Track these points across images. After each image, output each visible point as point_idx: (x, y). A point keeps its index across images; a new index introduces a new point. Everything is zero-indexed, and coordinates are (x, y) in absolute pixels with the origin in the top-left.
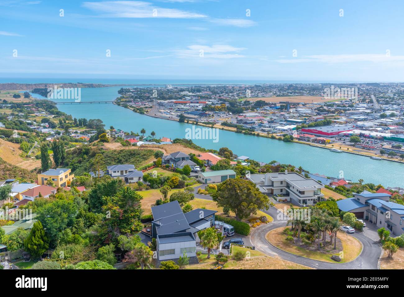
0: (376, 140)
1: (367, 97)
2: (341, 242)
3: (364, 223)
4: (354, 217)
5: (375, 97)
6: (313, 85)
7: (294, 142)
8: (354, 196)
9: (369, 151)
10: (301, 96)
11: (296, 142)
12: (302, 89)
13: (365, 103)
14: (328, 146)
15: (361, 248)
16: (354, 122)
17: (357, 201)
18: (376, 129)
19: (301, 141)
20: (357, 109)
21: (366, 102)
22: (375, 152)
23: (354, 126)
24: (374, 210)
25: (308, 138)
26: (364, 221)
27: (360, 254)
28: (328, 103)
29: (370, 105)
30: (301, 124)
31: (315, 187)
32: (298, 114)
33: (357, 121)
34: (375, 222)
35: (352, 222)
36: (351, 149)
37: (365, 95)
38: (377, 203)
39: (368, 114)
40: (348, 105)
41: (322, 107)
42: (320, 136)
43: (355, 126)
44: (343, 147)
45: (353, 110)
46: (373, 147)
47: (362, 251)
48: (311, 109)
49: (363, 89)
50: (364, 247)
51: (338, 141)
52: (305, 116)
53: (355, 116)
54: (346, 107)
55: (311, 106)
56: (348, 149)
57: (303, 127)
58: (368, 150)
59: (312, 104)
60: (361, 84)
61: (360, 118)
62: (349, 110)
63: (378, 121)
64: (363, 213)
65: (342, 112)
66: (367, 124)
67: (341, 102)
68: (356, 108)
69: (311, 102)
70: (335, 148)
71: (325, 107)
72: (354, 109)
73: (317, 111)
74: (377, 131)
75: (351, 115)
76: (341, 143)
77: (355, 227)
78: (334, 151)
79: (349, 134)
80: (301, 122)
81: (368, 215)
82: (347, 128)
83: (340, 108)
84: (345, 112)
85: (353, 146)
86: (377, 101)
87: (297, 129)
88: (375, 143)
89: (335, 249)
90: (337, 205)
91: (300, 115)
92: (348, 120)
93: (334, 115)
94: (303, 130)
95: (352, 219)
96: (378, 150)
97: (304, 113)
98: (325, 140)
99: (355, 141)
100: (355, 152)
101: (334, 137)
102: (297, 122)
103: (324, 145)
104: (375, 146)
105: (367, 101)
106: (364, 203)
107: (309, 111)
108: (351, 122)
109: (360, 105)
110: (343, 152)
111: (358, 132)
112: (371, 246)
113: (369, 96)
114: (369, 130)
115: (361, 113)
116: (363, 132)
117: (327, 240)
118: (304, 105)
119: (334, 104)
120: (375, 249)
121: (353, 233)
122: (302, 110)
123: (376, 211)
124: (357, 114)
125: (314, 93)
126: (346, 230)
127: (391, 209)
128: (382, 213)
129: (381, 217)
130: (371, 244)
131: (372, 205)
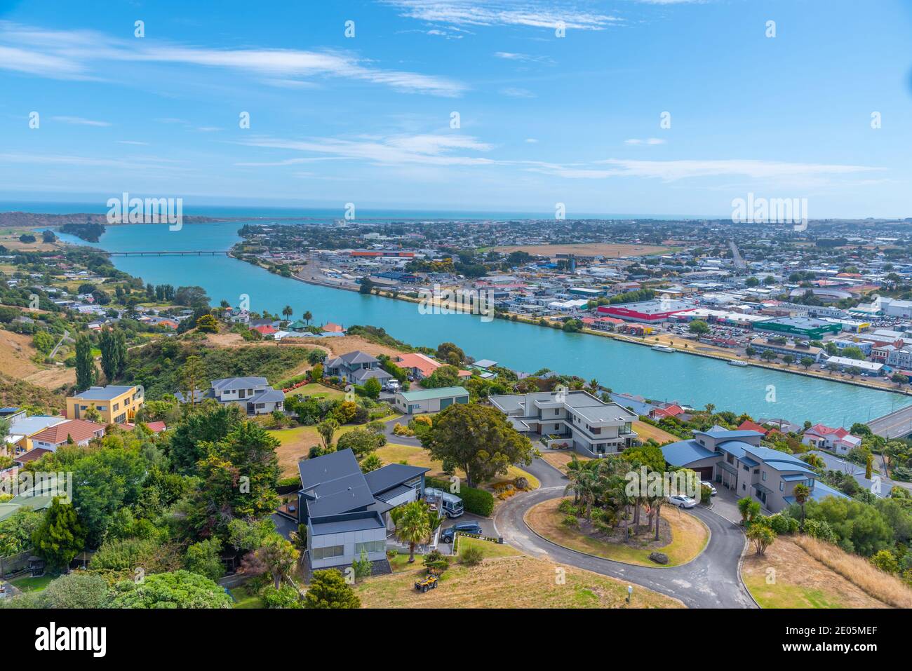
0: (738, 329)
1: (721, 246)
2: (668, 526)
3: (714, 489)
5: (738, 246)
6: (619, 221)
7: (584, 333)
8: (694, 436)
9: (726, 350)
10: (598, 245)
11: (587, 333)
12: (600, 229)
13: (718, 257)
14: (648, 340)
15: (707, 538)
16: (697, 294)
17: (700, 446)
18: (739, 307)
19: (597, 331)
20: (703, 268)
21: (720, 256)
22: (737, 351)
23: (697, 303)
24: (732, 463)
25: (610, 324)
26: (713, 484)
27: (705, 548)
28: (648, 258)
29: (727, 261)
30: (596, 297)
31: (620, 419)
32: (592, 279)
33: (703, 292)
34: (735, 487)
36: (691, 346)
37: (718, 242)
38: (738, 450)
39: (723, 279)
40: (685, 262)
41: (636, 265)
42: (633, 321)
43: (699, 301)
44: (677, 342)
45: (695, 271)
46: (733, 341)
47: (708, 543)
48: (617, 268)
49: (715, 231)
50: (712, 535)
51: (666, 330)
52: (605, 283)
53: (700, 283)
54: (682, 266)
55: (616, 262)
56: (686, 346)
57: (601, 303)
58: (724, 347)
59: (618, 259)
60: (710, 222)
61: (709, 287)
62: (688, 271)
63: (741, 292)
64: (711, 468)
65: (674, 276)
66: (722, 298)
67: (674, 255)
68: (701, 266)
69: (616, 256)
70: (662, 344)
71: (641, 265)
72: (697, 270)
73: (627, 273)
74: (740, 311)
75: (692, 281)
76: (672, 334)
78: (661, 351)
79: (687, 317)
80: (596, 294)
81: (721, 474)
82: (683, 306)
83: (672, 266)
84: (681, 275)
85: (697, 339)
86: (740, 254)
87: (590, 306)
88: (738, 334)
89: (657, 539)
90: (662, 454)
91: (595, 279)
92: (687, 291)
93: (660, 280)
94: (601, 310)
96: (742, 347)
97: (604, 277)
98: (642, 328)
99: (698, 329)
100: (701, 351)
101: (659, 323)
102: (589, 294)
103: (640, 339)
104: (738, 340)
105: (722, 253)
106: (713, 450)
107: (613, 273)
108: (692, 295)
109: (709, 261)
110: (677, 351)
111: (704, 312)
112: (725, 533)
113: (726, 243)
114: (726, 310)
115: (711, 277)
116: (715, 313)
117: (641, 523)
118: (603, 261)
119: (659, 260)
120: (732, 539)
121: (691, 508)
122: (599, 270)
123: (735, 466)
124: (703, 279)
125: (622, 238)
126: (679, 502)
127: (764, 461)
128: (747, 468)
129: (745, 477)
130: (726, 528)
131: (728, 453)
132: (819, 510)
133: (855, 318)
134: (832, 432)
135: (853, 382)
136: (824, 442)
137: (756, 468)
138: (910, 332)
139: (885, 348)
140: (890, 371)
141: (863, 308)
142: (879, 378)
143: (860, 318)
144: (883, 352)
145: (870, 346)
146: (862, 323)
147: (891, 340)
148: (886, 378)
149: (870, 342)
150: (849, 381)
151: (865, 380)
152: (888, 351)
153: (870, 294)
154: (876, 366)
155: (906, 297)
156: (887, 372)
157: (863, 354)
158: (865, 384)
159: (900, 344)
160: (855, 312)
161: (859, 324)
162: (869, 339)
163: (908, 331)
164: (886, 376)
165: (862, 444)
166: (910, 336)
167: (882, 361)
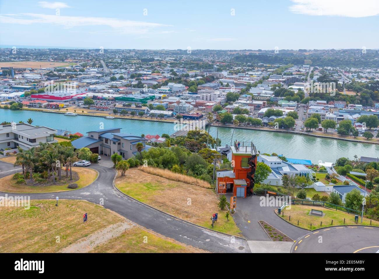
0: (109, 102)
1: (96, 62)
2: (77, 174)
5: (105, 62)
6: (39, 50)
7: (24, 110)
9: (104, 112)
10: (27, 62)
11: (26, 110)
12: (27, 54)
13: (95, 67)
14: (62, 110)
15: (98, 175)
16: (86, 86)
17: (91, 138)
18: (108, 91)
19: (32, 108)
20: (88, 73)
21: (96, 67)
22: (109, 112)
23: (86, 90)
25: (39, 104)
26: (99, 155)
27: (97, 178)
28: (58, 68)
29: (100, 69)
30: (29, 90)
32: (26, 80)
33: (90, 85)
34: (110, 155)
35: (88, 156)
36: (86, 112)
37: (94, 60)
39: (99, 78)
40: (78, 70)
41: (51, 72)
42: (52, 102)
43: (88, 89)
44: (78, 110)
45: (84, 74)
46: (106, 107)
47: (98, 177)
48: (40, 74)
49: (92, 55)
50: (100, 174)
51: (72, 105)
52: (34, 82)
53: (87, 80)
54: (77, 72)
55: (39, 71)
56: (83, 112)
57: (33, 93)
58: (102, 110)
59: (40, 69)
60: (90, 50)
61: (92, 82)
62: (80, 74)
63: (109, 83)
64: (97, 148)
65: (73, 77)
66: (99, 87)
67: (72, 67)
68: (87, 72)
69: (39, 68)
70: (70, 112)
71: (54, 72)
72: (85, 74)
73: (47, 76)
74: (109, 93)
75: (83, 79)
76: (75, 107)
77: (91, 160)
78: (70, 116)
79: (82, 97)
80: (29, 89)
81: (103, 150)
82: (80, 92)
83: (72, 72)
84: (77, 77)
85: (88, 108)
86: (106, 66)
87: (26, 95)
88: (108, 104)
89: (71, 180)
90: (72, 146)
91: (28, 81)
92: (81, 84)
93: (66, 80)
94: (33, 97)
96: (111, 110)
97: (33, 79)
98: (58, 104)
99: (88, 103)
100: (91, 114)
101: (67, 102)
102: (25, 89)
103: (58, 110)
104: (109, 107)
105: (97, 66)
106: (98, 139)
107: (38, 77)
108: (84, 86)
109: (91, 69)
110: (78, 115)
111: (91, 94)
112: (106, 172)
113: (99, 61)
114: (102, 93)
115: (93, 77)
116: (96, 94)
117: (62, 175)
118: (32, 70)
119: (64, 69)
120: (109, 174)
121: (89, 165)
122: (29, 75)
123: (109, 144)
124: (89, 78)
125: (42, 58)
126: (82, 164)
127: (122, 137)
128: (114, 143)
129: (114, 148)
130: (106, 170)
131: (105, 138)
133: (160, 93)
134: (153, 137)
135: (161, 121)
137: (119, 142)
138: (182, 97)
139: (173, 104)
140: (176, 115)
141: (163, 88)
142: (172, 118)
143: (162, 93)
144: (172, 106)
145: (167, 104)
146: (163, 95)
147: (175, 101)
148: (174, 118)
149: (167, 103)
150: (159, 121)
151: (166, 119)
152: (174, 106)
153: (165, 82)
154: (170, 113)
155: (180, 83)
156: (174, 115)
157: (164, 108)
158: (166, 121)
159: (179, 103)
160: (160, 90)
161: (162, 95)
162: (167, 101)
163: (181, 97)
164: (174, 117)
165: (166, 141)
166: (182, 99)
167: (172, 110)
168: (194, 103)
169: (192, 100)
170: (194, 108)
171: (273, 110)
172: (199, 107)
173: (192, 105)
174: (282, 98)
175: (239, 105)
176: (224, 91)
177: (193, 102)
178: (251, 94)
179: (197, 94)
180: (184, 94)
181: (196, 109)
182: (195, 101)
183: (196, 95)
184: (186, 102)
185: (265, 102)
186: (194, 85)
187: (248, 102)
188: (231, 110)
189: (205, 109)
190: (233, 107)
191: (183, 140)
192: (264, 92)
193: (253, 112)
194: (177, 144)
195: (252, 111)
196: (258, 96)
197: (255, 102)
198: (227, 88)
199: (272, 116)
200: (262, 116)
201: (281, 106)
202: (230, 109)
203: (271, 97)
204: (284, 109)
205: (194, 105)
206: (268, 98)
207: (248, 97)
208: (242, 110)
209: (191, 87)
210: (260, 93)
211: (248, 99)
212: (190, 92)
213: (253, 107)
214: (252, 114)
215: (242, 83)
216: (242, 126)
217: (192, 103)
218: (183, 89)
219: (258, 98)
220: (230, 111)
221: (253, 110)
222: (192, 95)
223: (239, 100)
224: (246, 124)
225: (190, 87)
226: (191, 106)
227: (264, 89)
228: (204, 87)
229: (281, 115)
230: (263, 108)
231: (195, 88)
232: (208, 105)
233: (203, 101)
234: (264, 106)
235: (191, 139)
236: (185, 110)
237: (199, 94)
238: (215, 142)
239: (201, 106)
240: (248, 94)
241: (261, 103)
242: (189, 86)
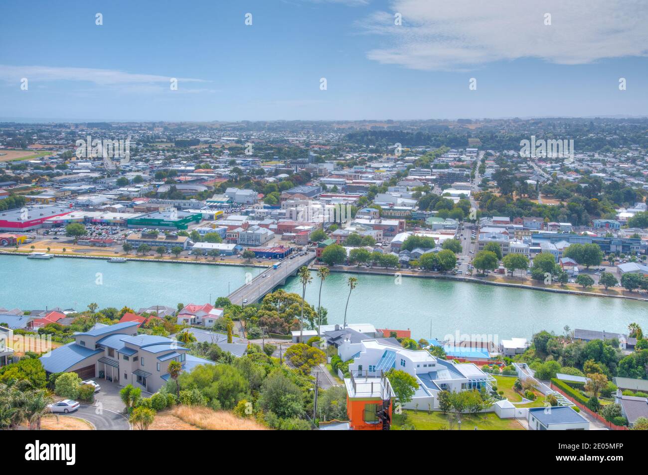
0: (114, 228)
3: (98, 385)
4: (75, 379)
8: (74, 338)
9: (105, 249)
13: (88, 160)
14: (24, 249)
16: (70, 197)
17: (80, 347)
18: (113, 206)
20: (74, 171)
22: (115, 249)
23: (71, 206)
24: (113, 356)
26: (96, 381)
28: (14, 164)
29: (97, 163)
33: (77, 194)
34: (117, 378)
35: (74, 390)
36: (69, 250)
38: (117, 342)
39: (95, 181)
40: (55, 166)
41: (1, 172)
42: (3, 231)
43: (74, 204)
44: (54, 248)
45: (66, 174)
46: (110, 239)
49: (82, 134)
51: (42, 236)
53: (72, 186)
54: (53, 170)
56: (64, 250)
58: (102, 246)
60: (77, 126)
61: (82, 190)
62: (59, 174)
63: (114, 192)
64: (93, 366)
65: (45, 180)
66: (96, 199)
67: (42, 159)
68: (72, 170)
70: (39, 251)
71: (7, 171)
72: (68, 173)
74: (114, 210)
75: (64, 184)
76: (48, 240)
77: (79, 399)
79: (62, 221)
81: (104, 369)
82: (58, 210)
83: (41, 171)
84: (53, 179)
85: (74, 242)
88: (114, 232)
90: (41, 364)
92: (60, 194)
93: (29, 185)
95: (73, 384)
96: (120, 244)
98: (15, 237)
99: (75, 232)
100: (80, 253)
101: (33, 230)
103: (14, 249)
104: (114, 238)
106: (94, 348)
108: (66, 198)
109: (79, 164)
110: (55, 256)
111: (79, 215)
114: (101, 210)
115: (82, 180)
116: (90, 215)
119: (27, 165)
121: (76, 410)
123: (116, 358)
124: (75, 181)
126: (62, 409)
127: (141, 348)
128: (126, 358)
129: (126, 366)
130: (110, 420)
131: (108, 347)
132: (190, 380)
133: (211, 207)
134: (201, 308)
135: (214, 263)
136: (195, 318)
137: (135, 356)
138: (253, 215)
139: (236, 231)
140: (241, 250)
141: (217, 198)
142: (234, 257)
143: (216, 207)
144: (235, 234)
145: (225, 230)
146: (217, 211)
147: (240, 223)
148: (239, 256)
149: (225, 227)
150: (211, 263)
151: (224, 260)
152: (238, 233)
153: (221, 186)
154: (231, 247)
155: (247, 187)
156: (239, 250)
157: (220, 238)
158: (224, 263)
159: (246, 226)
160: (211, 202)
161: (215, 212)
162: (224, 224)
163: (251, 215)
164: (239, 254)
165: (224, 314)
166: (253, 218)
167: (235, 241)
168: (275, 227)
169: (272, 221)
170: (275, 235)
171: (418, 237)
172: (285, 234)
173: (270, 229)
174: (433, 212)
175: (357, 229)
176: (328, 202)
177: (273, 223)
178: (378, 207)
179: (279, 208)
180: (255, 210)
181: (279, 237)
182: (276, 222)
183: (279, 211)
184: (260, 225)
185: (403, 220)
186: (274, 190)
187: (373, 222)
188: (343, 238)
189: (294, 237)
190: (346, 232)
191: (257, 312)
192: (400, 201)
193: (382, 240)
194: (245, 319)
195: (380, 239)
196: (389, 210)
197: (386, 222)
198: (333, 196)
199: (416, 248)
200: (398, 249)
201: (430, 227)
202: (341, 236)
203: (414, 211)
204: (437, 234)
205: (275, 229)
206: (408, 213)
207: (372, 212)
208: (362, 238)
209: (270, 196)
210: (393, 205)
211: (373, 216)
212: (267, 205)
213: (381, 232)
214: (380, 244)
215: (361, 185)
216: (363, 269)
217: (272, 226)
218: (254, 199)
219: (389, 214)
220: (341, 241)
221: (382, 237)
222: (270, 210)
223: (357, 218)
224: (371, 264)
225: (267, 195)
226: (270, 233)
227: (399, 195)
228: (293, 194)
229: (432, 247)
230: (400, 232)
231: (275, 197)
232: (300, 230)
233: (291, 222)
234: (401, 228)
235: (270, 310)
236: (258, 240)
237: (283, 209)
238: (315, 314)
239: (288, 232)
240: (371, 207)
241: (395, 222)
242: (266, 193)
